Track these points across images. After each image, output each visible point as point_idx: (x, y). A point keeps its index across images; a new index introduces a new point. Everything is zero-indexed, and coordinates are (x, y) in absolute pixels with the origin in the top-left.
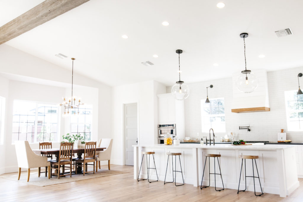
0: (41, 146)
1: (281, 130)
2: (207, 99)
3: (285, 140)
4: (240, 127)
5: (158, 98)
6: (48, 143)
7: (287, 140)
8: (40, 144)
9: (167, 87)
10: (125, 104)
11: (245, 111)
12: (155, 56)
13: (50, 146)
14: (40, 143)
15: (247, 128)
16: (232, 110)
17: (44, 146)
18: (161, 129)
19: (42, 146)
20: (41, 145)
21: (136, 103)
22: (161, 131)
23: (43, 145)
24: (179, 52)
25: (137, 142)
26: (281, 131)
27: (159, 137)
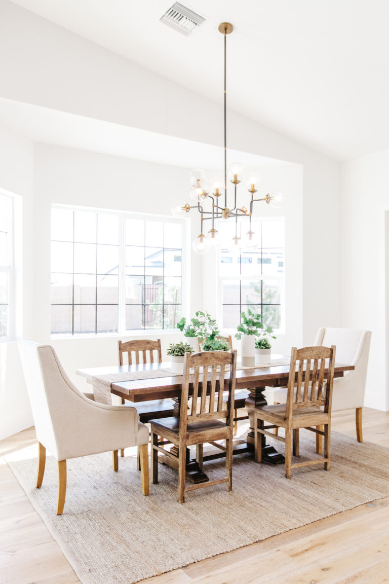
0: (125, 354)
6: (148, 342)
8: (122, 347)
13: (155, 352)
14: (120, 343)
17: (133, 353)
19: (130, 355)
20: (125, 350)
23: (132, 349)
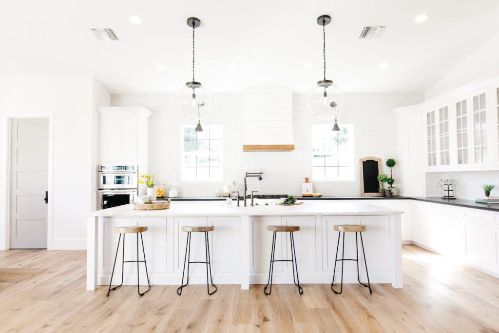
1: (306, 179)
2: (199, 125)
3: (310, 193)
4: (247, 173)
5: (99, 114)
7: (313, 193)
9: (112, 95)
10: (12, 119)
11: (264, 149)
12: (135, 20)
15: (258, 175)
16: (244, 146)
18: (105, 175)
21: (47, 120)
22: (104, 177)
24: (194, 22)
25: (46, 200)
26: (305, 181)
27: (100, 189)
